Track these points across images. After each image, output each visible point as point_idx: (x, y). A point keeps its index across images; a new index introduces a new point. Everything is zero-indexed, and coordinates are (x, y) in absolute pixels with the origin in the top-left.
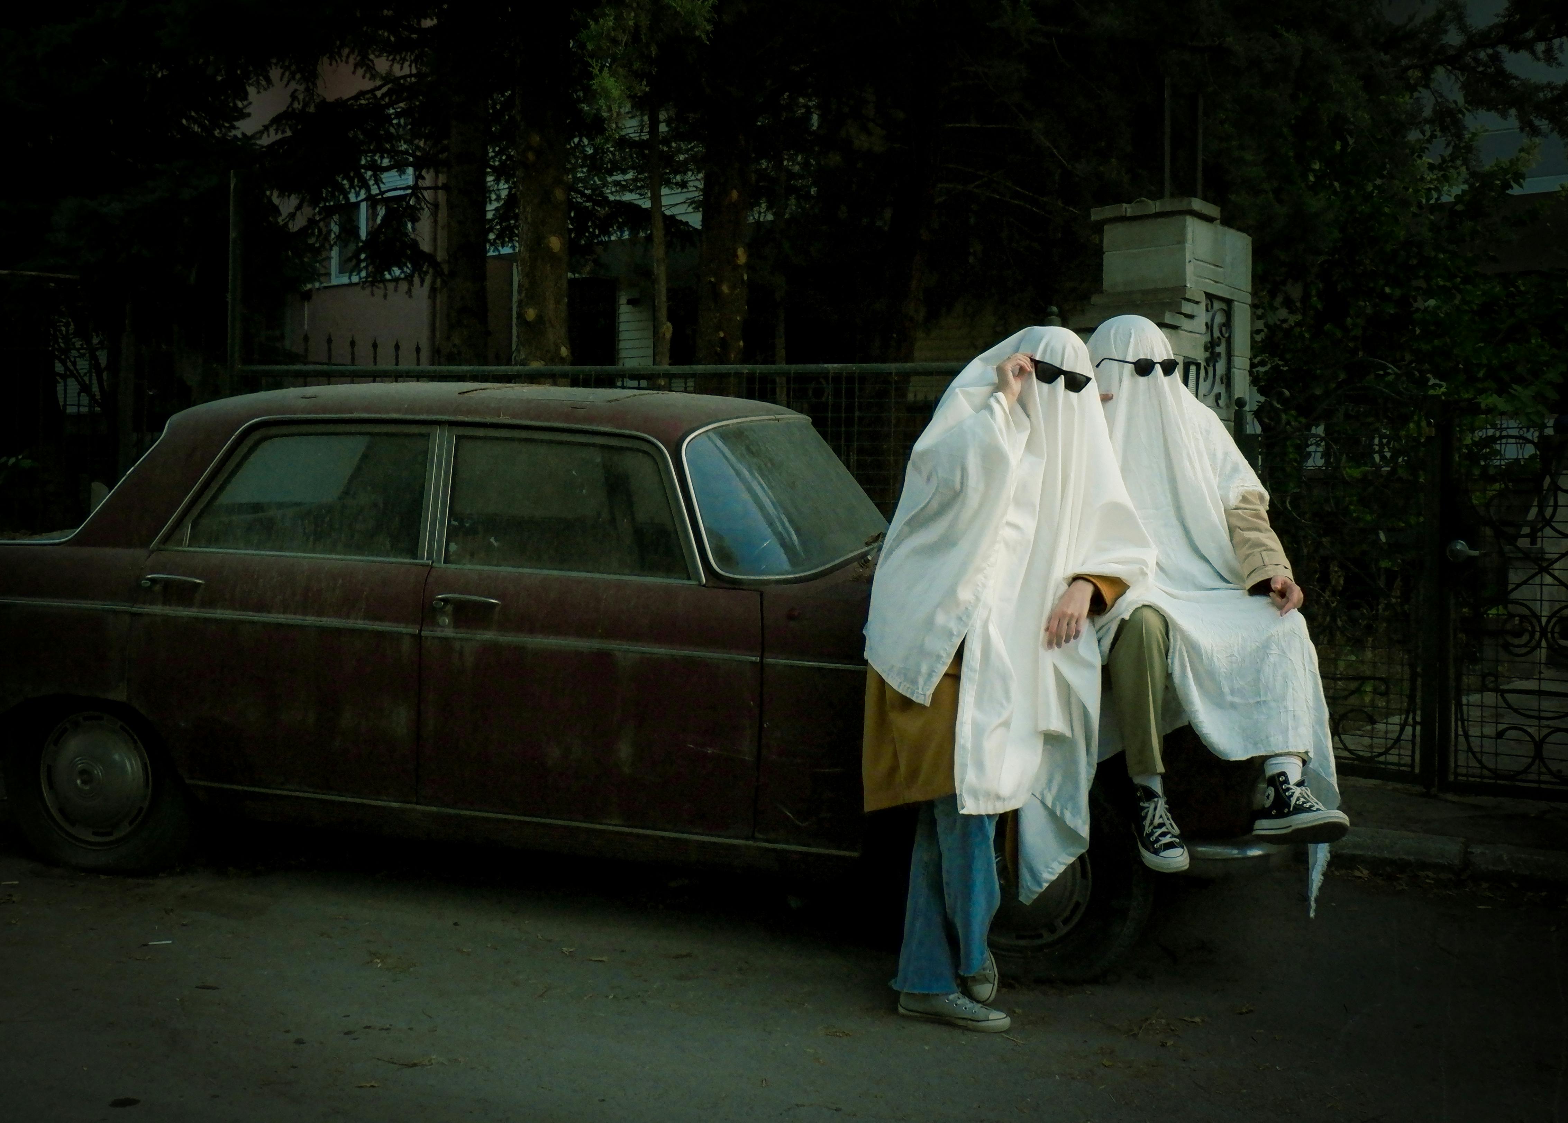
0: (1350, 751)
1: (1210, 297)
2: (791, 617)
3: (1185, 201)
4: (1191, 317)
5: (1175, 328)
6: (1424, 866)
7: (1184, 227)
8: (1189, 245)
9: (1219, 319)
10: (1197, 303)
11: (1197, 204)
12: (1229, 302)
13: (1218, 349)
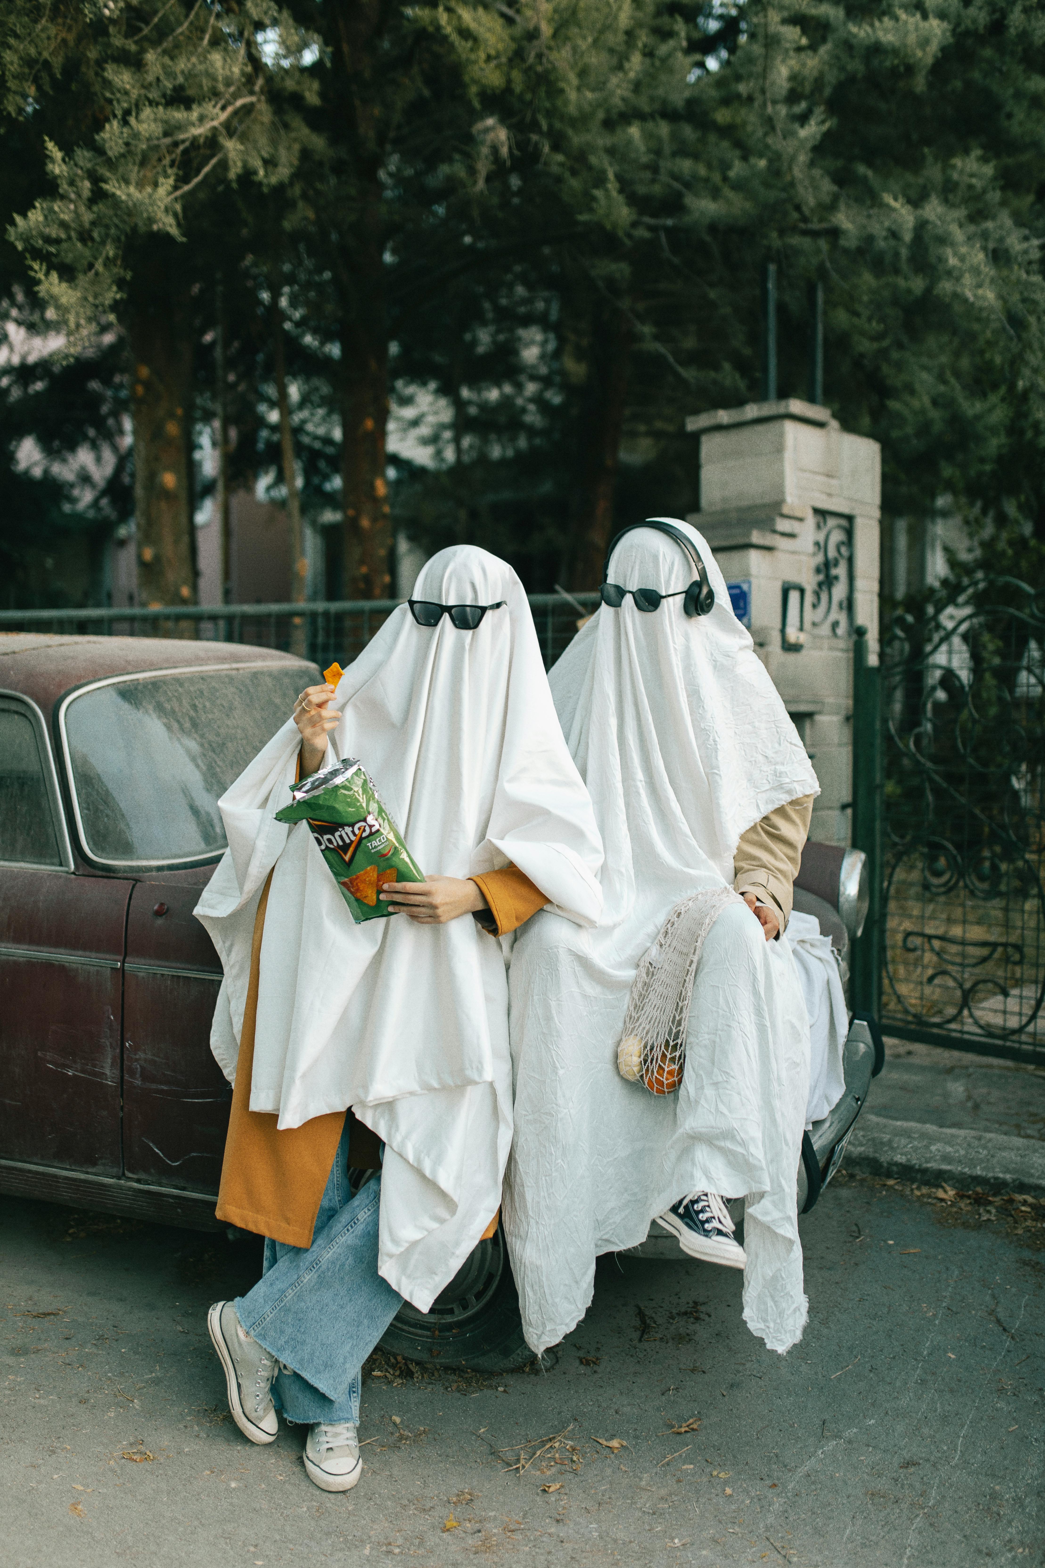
0: (981, 1027)
1: (821, 514)
2: (159, 913)
3: (783, 403)
4: (792, 536)
5: (769, 549)
6: (1022, 1188)
7: (781, 435)
8: (788, 454)
9: (837, 536)
10: (801, 520)
11: (796, 406)
12: (850, 518)
13: (834, 572)
